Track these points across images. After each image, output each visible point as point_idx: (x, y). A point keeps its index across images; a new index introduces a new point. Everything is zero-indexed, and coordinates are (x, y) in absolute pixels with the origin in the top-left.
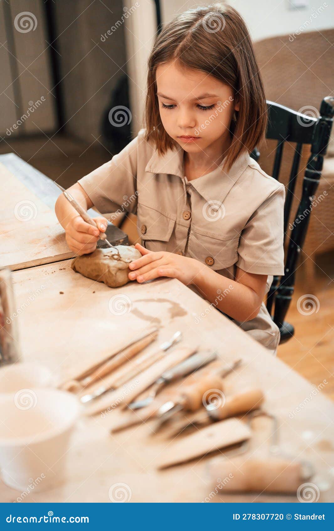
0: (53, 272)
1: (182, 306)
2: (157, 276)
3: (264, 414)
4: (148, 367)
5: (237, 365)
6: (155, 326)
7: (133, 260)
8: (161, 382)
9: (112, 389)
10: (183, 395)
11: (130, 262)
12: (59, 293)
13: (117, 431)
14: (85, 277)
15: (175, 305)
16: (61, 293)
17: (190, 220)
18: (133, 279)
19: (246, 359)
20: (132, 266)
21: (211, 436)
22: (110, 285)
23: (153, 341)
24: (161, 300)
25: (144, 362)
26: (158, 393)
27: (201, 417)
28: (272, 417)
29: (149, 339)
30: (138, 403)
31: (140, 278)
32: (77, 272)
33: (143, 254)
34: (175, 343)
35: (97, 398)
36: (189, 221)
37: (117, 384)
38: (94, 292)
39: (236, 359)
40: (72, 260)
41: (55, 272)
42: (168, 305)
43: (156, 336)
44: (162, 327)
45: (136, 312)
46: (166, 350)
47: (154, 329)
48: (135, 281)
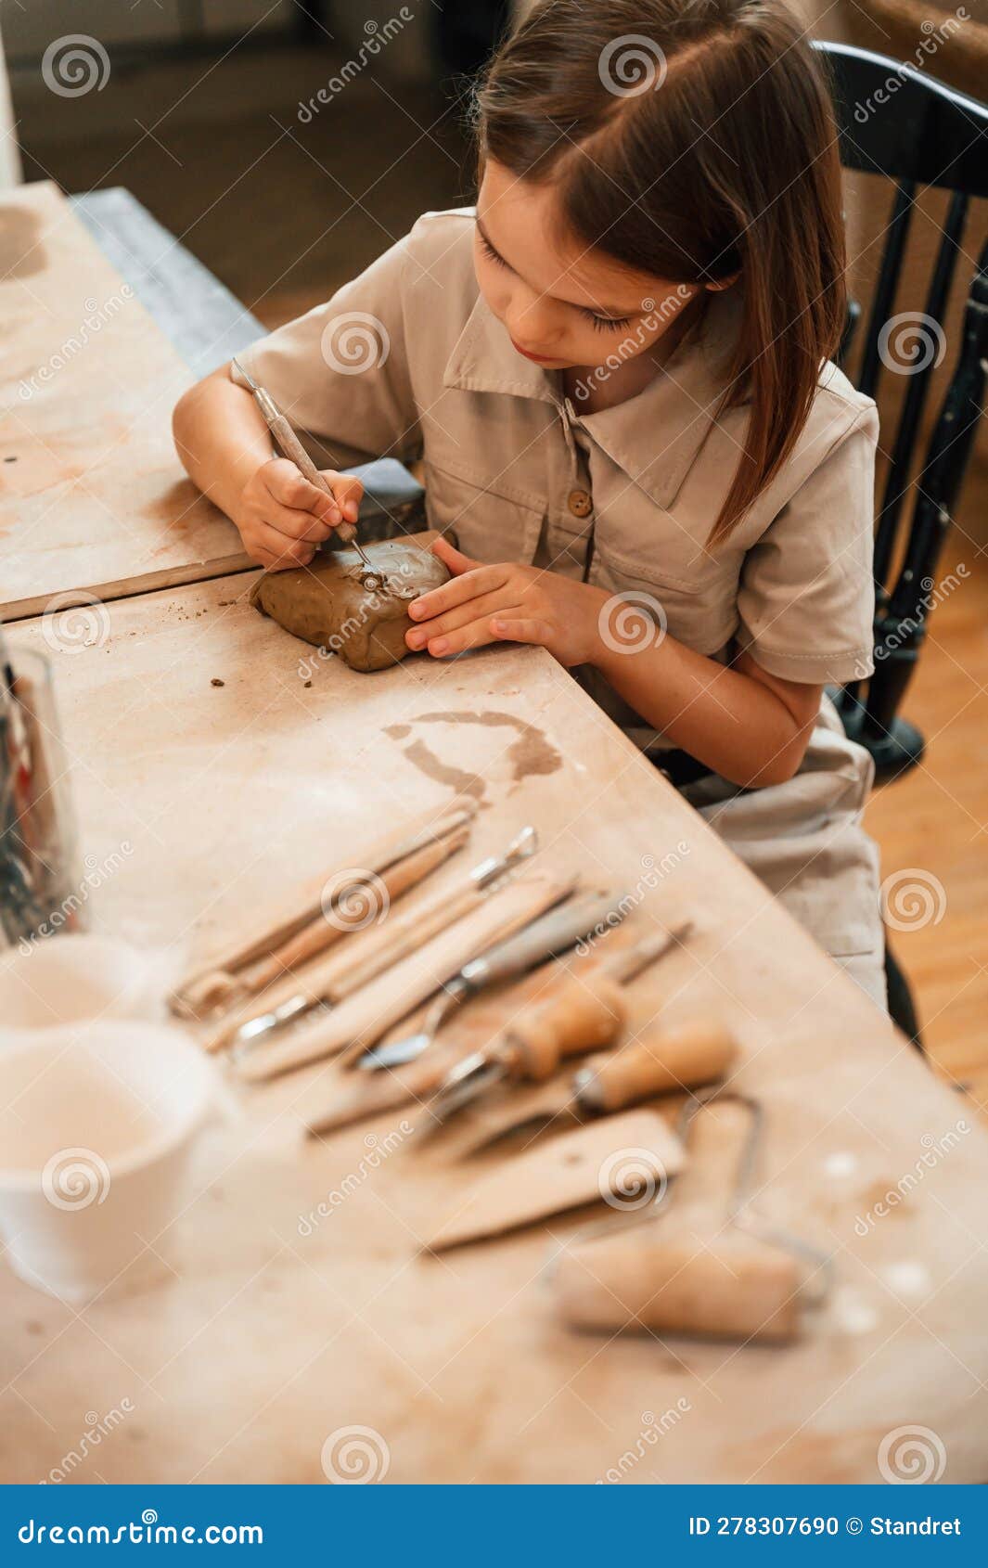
0: (201, 611)
1: (550, 739)
2: (490, 640)
3: (731, 1097)
4: (431, 937)
5: (679, 939)
6: (463, 807)
7: (421, 590)
8: (455, 988)
9: (325, 1001)
10: (511, 1038)
11: (414, 598)
12: (210, 684)
13: (324, 1131)
14: (288, 631)
15: (532, 734)
16: (217, 683)
17: (591, 517)
18: (418, 646)
19: (704, 919)
20: (415, 609)
21: (574, 1160)
22: (353, 665)
23: (453, 853)
24: (492, 719)
25: (423, 920)
26: (447, 1019)
27: (556, 1098)
28: (752, 1106)
29: (443, 846)
30: (388, 1053)
31: (436, 646)
32: (266, 615)
33: (451, 573)
34: (515, 859)
35: (282, 1027)
36: (586, 523)
37: (339, 989)
38: (308, 685)
39: (678, 921)
40: (255, 577)
41: (205, 611)
42: (512, 736)
43: (466, 835)
44: (485, 806)
45: (418, 754)
46: (485, 883)
47: (460, 816)
48: (423, 654)
